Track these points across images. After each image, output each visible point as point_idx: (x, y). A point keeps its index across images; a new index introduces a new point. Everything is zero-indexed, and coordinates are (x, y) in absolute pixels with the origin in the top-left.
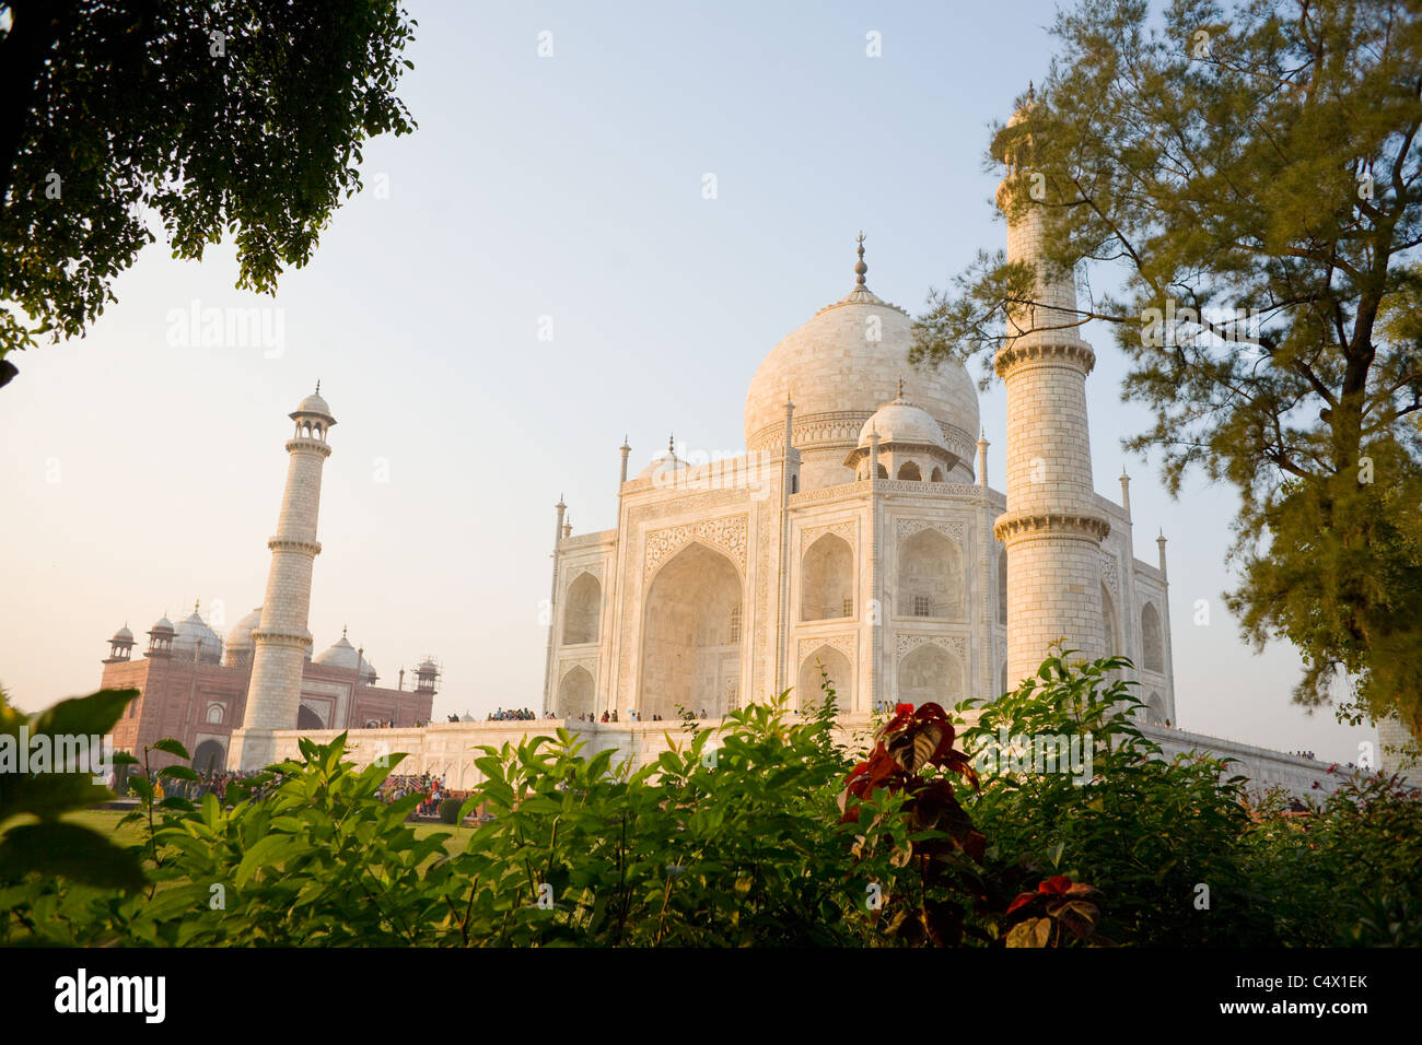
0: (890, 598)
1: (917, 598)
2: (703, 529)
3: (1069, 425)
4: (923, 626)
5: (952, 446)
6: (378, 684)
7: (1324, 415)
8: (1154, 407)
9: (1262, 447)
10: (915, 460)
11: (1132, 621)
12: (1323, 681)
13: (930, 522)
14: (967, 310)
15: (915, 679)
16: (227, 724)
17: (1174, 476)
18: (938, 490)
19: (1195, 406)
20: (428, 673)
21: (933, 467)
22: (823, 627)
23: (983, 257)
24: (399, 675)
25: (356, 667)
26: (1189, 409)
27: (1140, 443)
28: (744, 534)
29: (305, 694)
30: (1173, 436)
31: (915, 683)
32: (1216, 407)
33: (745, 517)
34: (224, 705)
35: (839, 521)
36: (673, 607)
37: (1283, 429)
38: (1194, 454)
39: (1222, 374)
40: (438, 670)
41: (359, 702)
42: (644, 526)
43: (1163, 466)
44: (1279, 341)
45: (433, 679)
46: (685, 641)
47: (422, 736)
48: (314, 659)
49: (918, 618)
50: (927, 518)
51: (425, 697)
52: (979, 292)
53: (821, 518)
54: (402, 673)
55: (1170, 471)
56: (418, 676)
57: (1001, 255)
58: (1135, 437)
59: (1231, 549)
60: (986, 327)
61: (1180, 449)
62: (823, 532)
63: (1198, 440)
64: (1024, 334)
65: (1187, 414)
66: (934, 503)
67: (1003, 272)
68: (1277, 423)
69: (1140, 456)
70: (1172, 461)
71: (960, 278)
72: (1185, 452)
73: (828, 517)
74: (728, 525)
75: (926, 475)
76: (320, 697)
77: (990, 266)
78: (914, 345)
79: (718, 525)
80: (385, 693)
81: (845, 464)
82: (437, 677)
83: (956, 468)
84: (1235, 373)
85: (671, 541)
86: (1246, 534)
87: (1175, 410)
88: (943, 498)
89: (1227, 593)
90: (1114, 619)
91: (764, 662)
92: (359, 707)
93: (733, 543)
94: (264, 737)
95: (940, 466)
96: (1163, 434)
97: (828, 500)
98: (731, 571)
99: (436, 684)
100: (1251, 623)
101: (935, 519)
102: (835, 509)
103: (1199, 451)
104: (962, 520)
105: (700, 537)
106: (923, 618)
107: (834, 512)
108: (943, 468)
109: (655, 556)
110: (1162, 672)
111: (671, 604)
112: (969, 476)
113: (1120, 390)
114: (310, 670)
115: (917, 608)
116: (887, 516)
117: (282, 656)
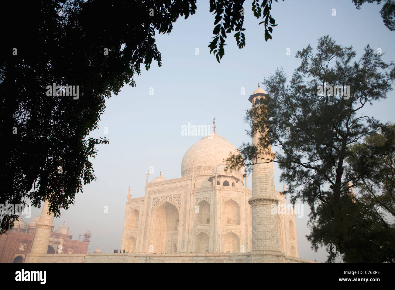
0: (220, 219)
1: (227, 219)
2: (169, 198)
3: (268, 174)
4: (229, 227)
5: (238, 176)
6: (73, 239)
7: (331, 187)
8: (288, 184)
9: (316, 194)
10: (228, 180)
11: (286, 225)
12: (333, 259)
13: (231, 198)
14: (240, 157)
15: (227, 242)
16: (25, 251)
17: (293, 201)
18: (233, 188)
19: (299, 183)
20: (88, 236)
21: (232, 182)
22: (201, 227)
23: (244, 144)
24: (79, 236)
25: (66, 233)
26: (297, 183)
27: (285, 193)
28: (180, 199)
29: (50, 242)
30: (293, 191)
31: (227, 243)
32: (304, 183)
33: (180, 195)
34: (25, 245)
35: (206, 197)
36: (159, 219)
37: (321, 190)
38: (299, 196)
39: (306, 174)
40: (91, 235)
41: (67, 244)
42: (153, 196)
43: (291, 199)
44: (319, 168)
45: (89, 238)
46: (162, 230)
47: (84, 257)
48: (54, 231)
49: (228, 225)
50: (230, 196)
51: (86, 243)
52: (243, 152)
53: (201, 196)
54: (80, 235)
55: (292, 200)
56: (85, 236)
57: (248, 144)
58: (283, 191)
59: (308, 221)
60: (245, 162)
61: (295, 195)
62: (202, 200)
63: (299, 192)
64: (254, 164)
65: (297, 185)
66: (233, 192)
67: (249, 148)
68: (320, 188)
69: (285, 196)
70: (293, 198)
71: (238, 149)
72: (296, 195)
73: (203, 195)
74: (175, 197)
75: (231, 184)
76: (55, 242)
77: (246, 147)
78: (226, 166)
79: (173, 197)
80: (74, 242)
81: (208, 180)
82: (90, 237)
83: (239, 182)
84: (309, 175)
85: (160, 201)
86: (312, 217)
87: (294, 183)
88: (235, 191)
89: (307, 235)
90: (282, 225)
91: (184, 236)
92: (66, 246)
93: (177, 202)
94: (36, 256)
95: (234, 182)
96: (291, 190)
97: (203, 191)
98: (176, 210)
99: (90, 239)
100: (314, 243)
101: (233, 197)
102: (205, 193)
103: (300, 195)
104: (240, 197)
105: (168, 200)
106: (229, 225)
107: (205, 194)
108: (235, 182)
109: (155, 205)
110: (294, 240)
111: (159, 218)
112: (242, 184)
113: (279, 179)
114: (52, 234)
115: (227, 222)
116: (220, 196)
117: (44, 231)
